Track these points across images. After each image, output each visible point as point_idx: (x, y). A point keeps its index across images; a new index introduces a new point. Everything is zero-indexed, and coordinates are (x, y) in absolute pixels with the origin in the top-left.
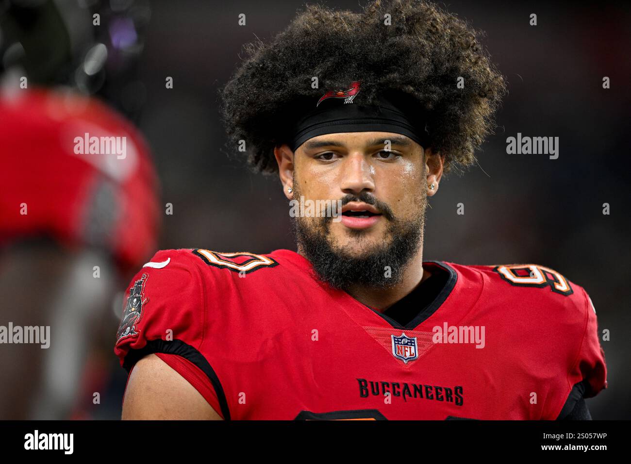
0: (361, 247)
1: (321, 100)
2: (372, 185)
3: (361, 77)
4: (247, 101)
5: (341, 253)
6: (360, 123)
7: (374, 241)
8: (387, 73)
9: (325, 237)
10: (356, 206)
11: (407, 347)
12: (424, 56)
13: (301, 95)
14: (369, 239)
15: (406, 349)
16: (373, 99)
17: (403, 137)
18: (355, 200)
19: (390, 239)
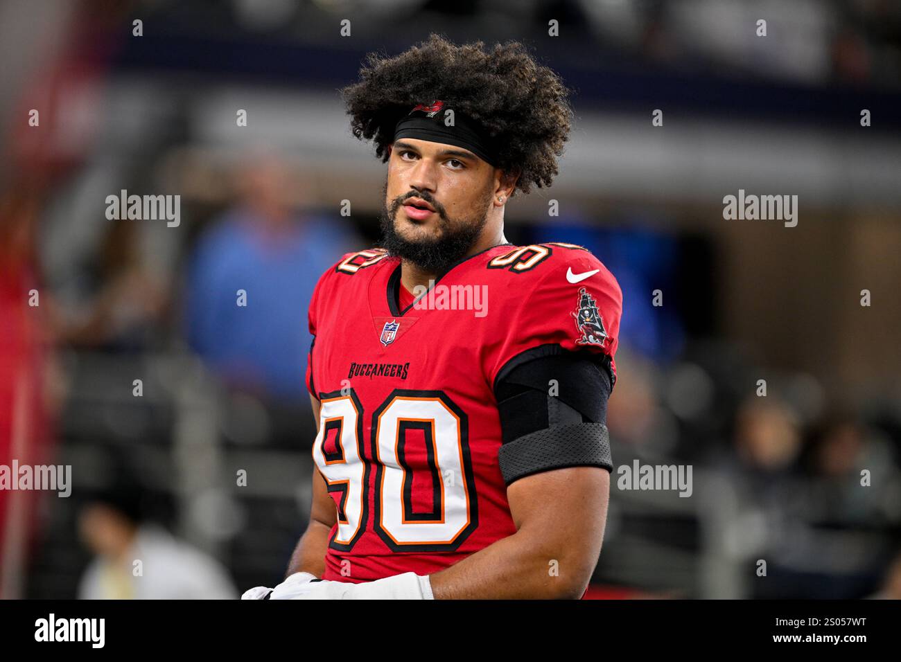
1: (413, 110)
2: (432, 187)
6: (435, 135)
7: (425, 231)
10: (417, 201)
14: (422, 229)
17: (469, 152)
18: (417, 196)
19: (440, 233)
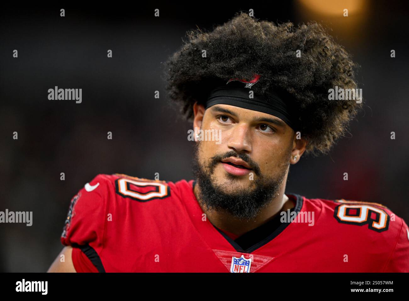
0: (233, 188)
1: (230, 81)
2: (249, 149)
3: (262, 73)
4: (181, 71)
5: (217, 189)
6: (252, 104)
7: (242, 186)
8: (280, 75)
9: (210, 175)
10: (235, 160)
11: (243, 266)
12: (309, 70)
13: (217, 76)
14: (239, 183)
15: (242, 268)
16: (266, 90)
17: (280, 119)
18: (235, 156)
19: (254, 187)
